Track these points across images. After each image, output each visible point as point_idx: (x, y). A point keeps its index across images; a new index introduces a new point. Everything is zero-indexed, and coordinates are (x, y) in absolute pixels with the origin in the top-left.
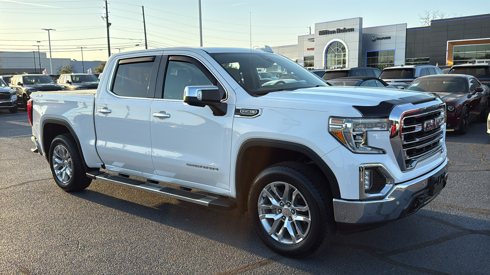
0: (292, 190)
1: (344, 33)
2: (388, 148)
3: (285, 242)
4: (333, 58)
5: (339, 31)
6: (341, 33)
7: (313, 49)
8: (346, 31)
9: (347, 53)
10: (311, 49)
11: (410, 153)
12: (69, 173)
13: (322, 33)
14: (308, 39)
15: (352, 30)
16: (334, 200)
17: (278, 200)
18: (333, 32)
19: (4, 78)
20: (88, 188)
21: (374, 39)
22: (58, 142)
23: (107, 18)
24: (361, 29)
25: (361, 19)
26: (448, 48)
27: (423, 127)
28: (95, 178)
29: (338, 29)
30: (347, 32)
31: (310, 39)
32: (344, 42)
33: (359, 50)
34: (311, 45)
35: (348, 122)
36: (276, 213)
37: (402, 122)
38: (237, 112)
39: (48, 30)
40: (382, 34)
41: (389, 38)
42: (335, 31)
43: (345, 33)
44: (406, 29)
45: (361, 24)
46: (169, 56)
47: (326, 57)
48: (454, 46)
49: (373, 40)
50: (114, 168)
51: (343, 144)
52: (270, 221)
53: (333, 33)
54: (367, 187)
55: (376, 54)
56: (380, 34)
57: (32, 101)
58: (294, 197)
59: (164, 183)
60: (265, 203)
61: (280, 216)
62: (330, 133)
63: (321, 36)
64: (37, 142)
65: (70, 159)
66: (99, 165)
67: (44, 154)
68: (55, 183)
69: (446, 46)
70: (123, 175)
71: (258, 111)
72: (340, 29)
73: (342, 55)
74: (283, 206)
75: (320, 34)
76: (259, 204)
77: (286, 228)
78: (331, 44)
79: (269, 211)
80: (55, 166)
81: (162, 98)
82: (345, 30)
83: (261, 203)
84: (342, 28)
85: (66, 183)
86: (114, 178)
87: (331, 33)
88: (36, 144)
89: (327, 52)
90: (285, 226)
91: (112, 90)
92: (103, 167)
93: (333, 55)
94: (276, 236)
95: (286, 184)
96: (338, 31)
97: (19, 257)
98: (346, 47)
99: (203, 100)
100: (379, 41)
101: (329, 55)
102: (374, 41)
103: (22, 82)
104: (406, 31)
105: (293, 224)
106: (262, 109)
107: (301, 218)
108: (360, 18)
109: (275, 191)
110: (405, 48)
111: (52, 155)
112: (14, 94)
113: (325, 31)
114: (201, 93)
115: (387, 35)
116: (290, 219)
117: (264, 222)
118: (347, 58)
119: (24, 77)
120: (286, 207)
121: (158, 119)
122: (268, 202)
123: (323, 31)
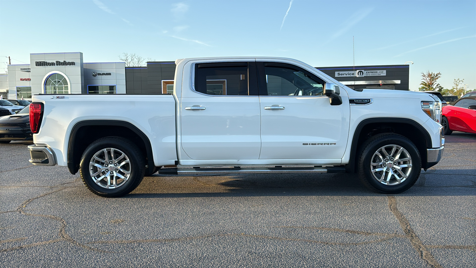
1: (64, 66)
4: (54, 90)
5: (59, 63)
6: (61, 66)
7: (29, 80)
8: (66, 64)
9: (69, 86)
10: (25, 79)
13: (39, 64)
14: (21, 69)
15: (73, 64)
21: (95, 74)
24: (82, 64)
26: (163, 86)
29: (57, 62)
30: (68, 65)
31: (23, 69)
32: (65, 75)
33: (82, 83)
34: (26, 75)
40: (102, 70)
41: (110, 74)
42: (54, 63)
43: (66, 66)
44: (125, 68)
45: (82, 59)
47: (45, 88)
48: (167, 85)
49: (93, 75)
51: (430, 117)
53: (52, 65)
56: (100, 70)
62: (424, 111)
63: (38, 67)
69: (161, 84)
71: (370, 100)
72: (60, 62)
73: (64, 87)
75: (37, 65)
78: (50, 76)
84: (62, 61)
87: (50, 65)
89: (46, 83)
93: (53, 87)
96: (57, 63)
98: (67, 79)
100: (100, 76)
101: (48, 87)
102: (95, 76)
104: (125, 69)
108: (80, 53)
110: (125, 84)
113: (42, 62)
115: (108, 72)
118: (69, 91)
123: (41, 62)
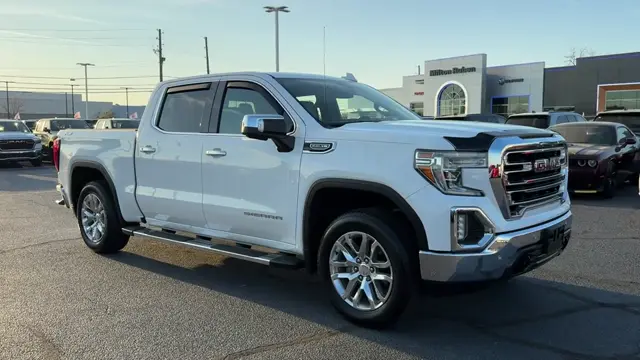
0: (370, 242)
1: (462, 73)
2: (488, 189)
3: (362, 307)
4: (448, 106)
5: (456, 71)
6: (458, 73)
7: (422, 93)
8: (465, 71)
9: (466, 99)
10: (419, 93)
11: (516, 197)
12: (101, 230)
13: (434, 73)
14: (416, 81)
15: (473, 70)
16: (420, 252)
17: (354, 255)
18: (449, 72)
19: (27, 123)
20: (124, 250)
21: (502, 81)
22: (90, 191)
23: (160, 51)
24: (485, 69)
25: (484, 56)
26: (599, 93)
27: (533, 166)
28: (133, 235)
29: (454, 69)
30: (467, 72)
31: (418, 81)
32: (463, 84)
33: (482, 95)
34: (419, 88)
35: (439, 156)
36: (351, 272)
37: (505, 158)
38: (307, 146)
39: (85, 65)
41: (522, 80)
42: (451, 71)
43: (464, 73)
44: (543, 69)
46: (228, 82)
47: (439, 104)
48: (607, 91)
49: (500, 83)
50: (156, 222)
51: (431, 183)
52: (345, 282)
53: (448, 74)
54: (461, 237)
55: (504, 100)
56: (510, 75)
57: (60, 141)
58: (372, 250)
59: (217, 239)
60: (338, 260)
61: (356, 275)
62: (417, 170)
63: (433, 77)
64: (63, 191)
65: (103, 212)
66: (138, 218)
67: (71, 206)
68: (84, 243)
69: (597, 91)
70: (168, 231)
71: (331, 144)
72: (457, 68)
73: (460, 101)
74: (360, 262)
75: (431, 75)
76: (331, 261)
77: (363, 290)
78: (445, 88)
79: (343, 270)
80: (84, 220)
81: (218, 132)
82: (463, 70)
83: (333, 260)
84: (460, 67)
85: (96, 242)
86: (156, 233)
87: (446, 74)
88: (62, 194)
89: (440, 98)
90: (362, 287)
91: (157, 125)
92: (144, 220)
93: (448, 101)
94: (351, 300)
95: (364, 235)
96: (454, 71)
97: (34, 321)
98: (465, 91)
99: (264, 132)
100: (509, 84)
101: (442, 102)
102: (502, 84)
103: (49, 128)
104: (543, 71)
105: (371, 285)
106: (336, 143)
107: (381, 277)
108: (483, 54)
109: (350, 244)
111: (81, 207)
112: (39, 142)
113: (437, 70)
114: (262, 123)
115: (519, 77)
116: (369, 279)
117: (337, 284)
118: (466, 105)
119: (51, 122)
120: (363, 264)
121: (212, 159)
122: (342, 258)
123: (435, 71)
